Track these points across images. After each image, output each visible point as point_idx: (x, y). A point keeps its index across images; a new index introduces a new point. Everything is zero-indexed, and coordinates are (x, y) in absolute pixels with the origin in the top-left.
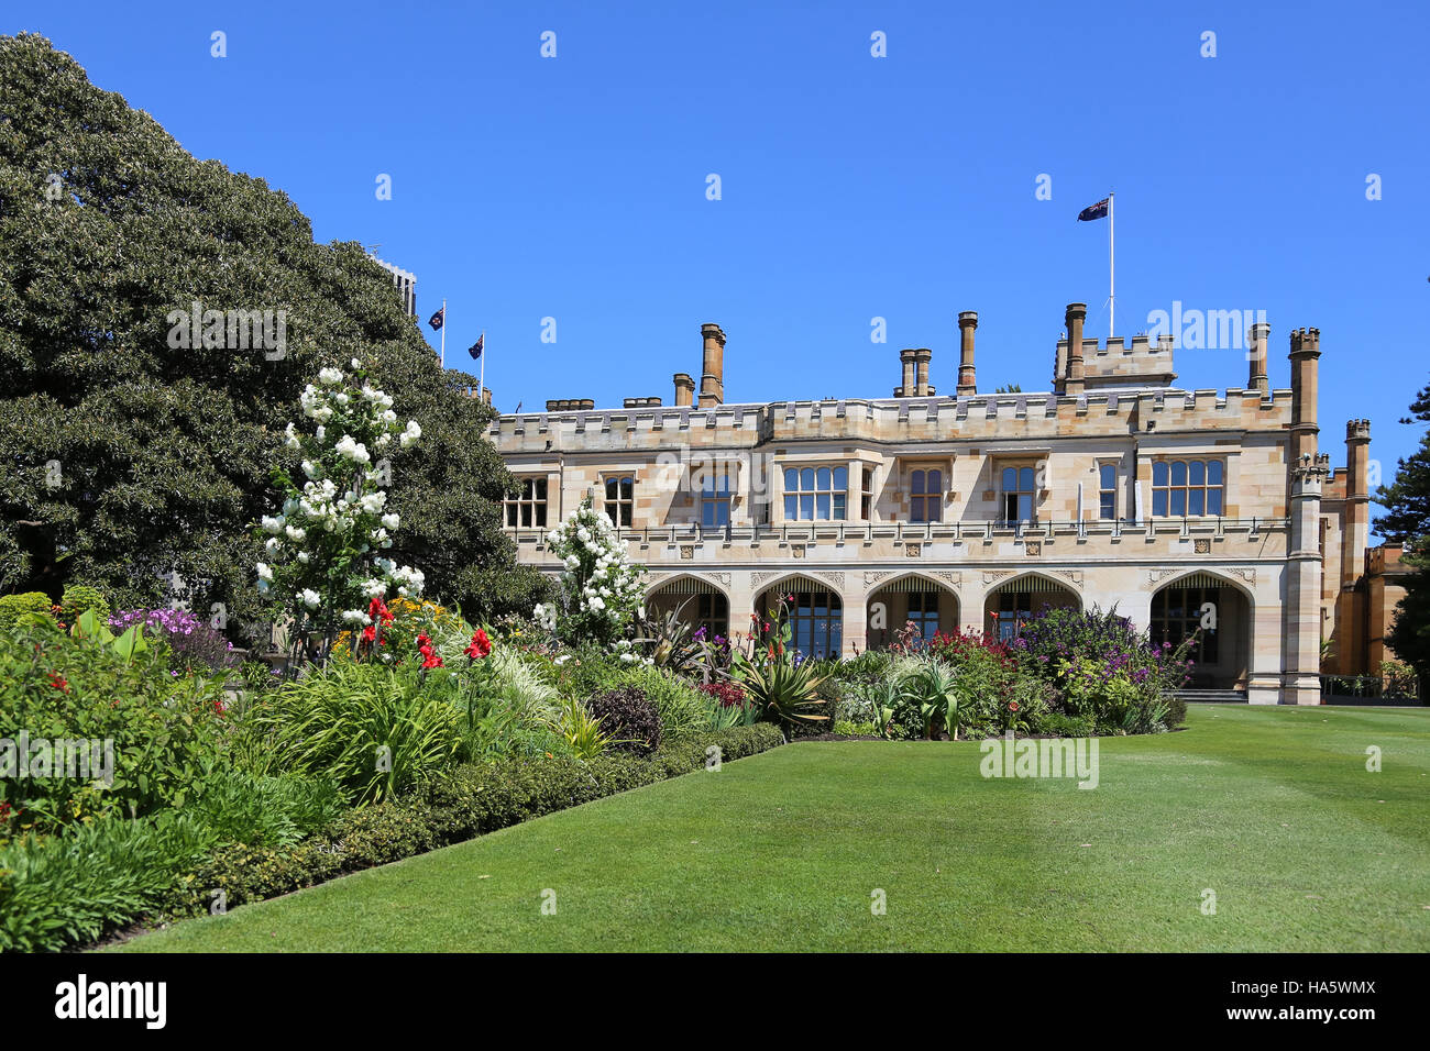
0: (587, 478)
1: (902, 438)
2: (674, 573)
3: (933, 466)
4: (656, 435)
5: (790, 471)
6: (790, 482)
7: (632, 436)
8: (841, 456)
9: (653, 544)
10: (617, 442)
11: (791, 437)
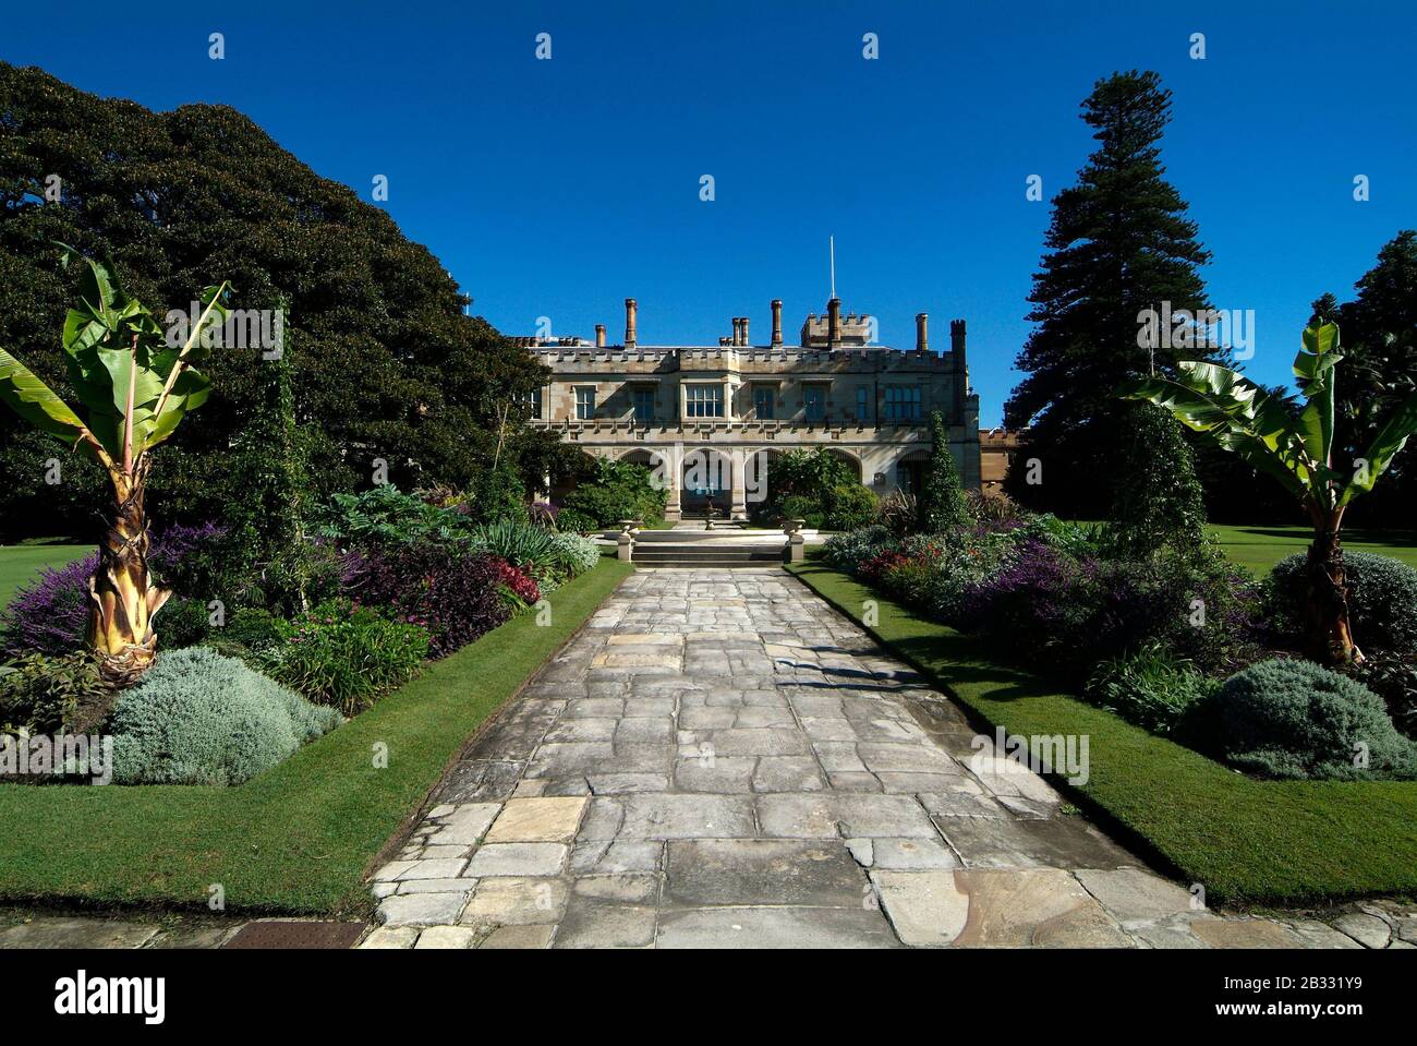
0: (565, 389)
1: (751, 371)
2: (633, 448)
3: (767, 387)
4: (608, 364)
5: (690, 387)
6: (690, 395)
7: (593, 365)
8: (719, 380)
9: (619, 430)
10: (584, 368)
11: (690, 368)
